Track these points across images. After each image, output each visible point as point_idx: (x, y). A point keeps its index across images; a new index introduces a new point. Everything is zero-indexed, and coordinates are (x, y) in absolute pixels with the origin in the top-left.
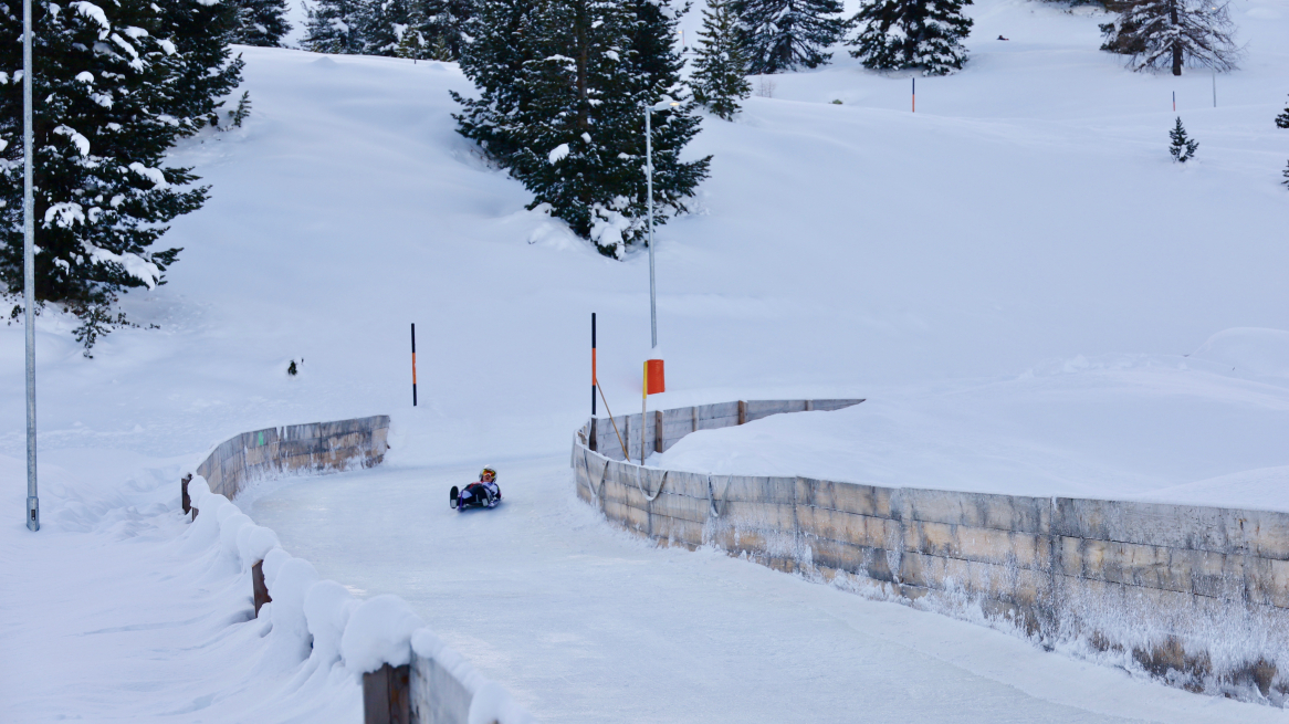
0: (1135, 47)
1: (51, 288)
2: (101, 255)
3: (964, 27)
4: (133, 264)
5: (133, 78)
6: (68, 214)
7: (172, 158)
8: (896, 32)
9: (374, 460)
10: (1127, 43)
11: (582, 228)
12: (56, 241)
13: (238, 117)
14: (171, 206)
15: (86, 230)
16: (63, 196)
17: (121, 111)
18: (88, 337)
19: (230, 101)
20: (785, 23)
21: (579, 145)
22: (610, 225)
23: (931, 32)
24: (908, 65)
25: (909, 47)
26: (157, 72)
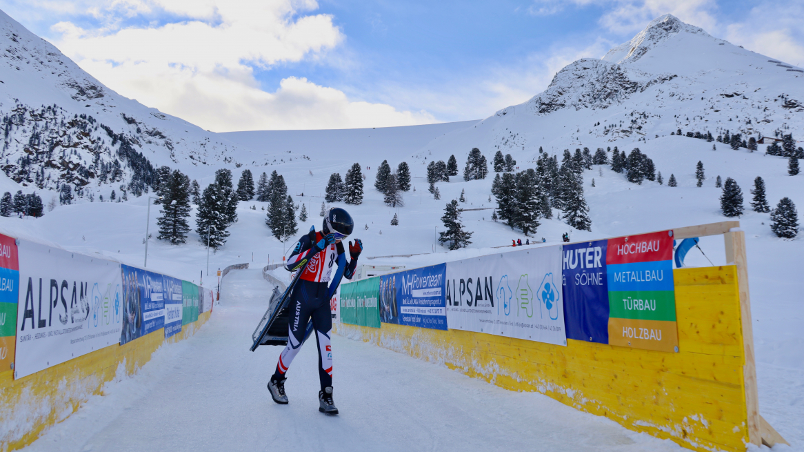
0: (388, 202)
1: (211, 245)
2: (217, 242)
3: (362, 198)
4: (221, 243)
5: (222, 220)
6: (213, 237)
7: (226, 230)
8: (351, 198)
9: (247, 268)
10: (387, 201)
11: (279, 238)
12: (212, 240)
13: (237, 221)
14: (226, 236)
15: (215, 239)
16: (213, 234)
17: (220, 224)
18: (215, 252)
19: (236, 219)
20: (335, 194)
21: (279, 228)
22: (282, 238)
23: (356, 198)
24: (352, 203)
25: (353, 200)
26: (225, 219)
